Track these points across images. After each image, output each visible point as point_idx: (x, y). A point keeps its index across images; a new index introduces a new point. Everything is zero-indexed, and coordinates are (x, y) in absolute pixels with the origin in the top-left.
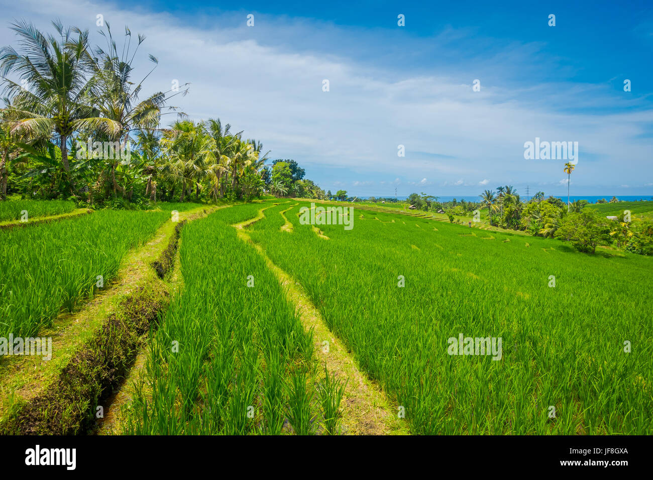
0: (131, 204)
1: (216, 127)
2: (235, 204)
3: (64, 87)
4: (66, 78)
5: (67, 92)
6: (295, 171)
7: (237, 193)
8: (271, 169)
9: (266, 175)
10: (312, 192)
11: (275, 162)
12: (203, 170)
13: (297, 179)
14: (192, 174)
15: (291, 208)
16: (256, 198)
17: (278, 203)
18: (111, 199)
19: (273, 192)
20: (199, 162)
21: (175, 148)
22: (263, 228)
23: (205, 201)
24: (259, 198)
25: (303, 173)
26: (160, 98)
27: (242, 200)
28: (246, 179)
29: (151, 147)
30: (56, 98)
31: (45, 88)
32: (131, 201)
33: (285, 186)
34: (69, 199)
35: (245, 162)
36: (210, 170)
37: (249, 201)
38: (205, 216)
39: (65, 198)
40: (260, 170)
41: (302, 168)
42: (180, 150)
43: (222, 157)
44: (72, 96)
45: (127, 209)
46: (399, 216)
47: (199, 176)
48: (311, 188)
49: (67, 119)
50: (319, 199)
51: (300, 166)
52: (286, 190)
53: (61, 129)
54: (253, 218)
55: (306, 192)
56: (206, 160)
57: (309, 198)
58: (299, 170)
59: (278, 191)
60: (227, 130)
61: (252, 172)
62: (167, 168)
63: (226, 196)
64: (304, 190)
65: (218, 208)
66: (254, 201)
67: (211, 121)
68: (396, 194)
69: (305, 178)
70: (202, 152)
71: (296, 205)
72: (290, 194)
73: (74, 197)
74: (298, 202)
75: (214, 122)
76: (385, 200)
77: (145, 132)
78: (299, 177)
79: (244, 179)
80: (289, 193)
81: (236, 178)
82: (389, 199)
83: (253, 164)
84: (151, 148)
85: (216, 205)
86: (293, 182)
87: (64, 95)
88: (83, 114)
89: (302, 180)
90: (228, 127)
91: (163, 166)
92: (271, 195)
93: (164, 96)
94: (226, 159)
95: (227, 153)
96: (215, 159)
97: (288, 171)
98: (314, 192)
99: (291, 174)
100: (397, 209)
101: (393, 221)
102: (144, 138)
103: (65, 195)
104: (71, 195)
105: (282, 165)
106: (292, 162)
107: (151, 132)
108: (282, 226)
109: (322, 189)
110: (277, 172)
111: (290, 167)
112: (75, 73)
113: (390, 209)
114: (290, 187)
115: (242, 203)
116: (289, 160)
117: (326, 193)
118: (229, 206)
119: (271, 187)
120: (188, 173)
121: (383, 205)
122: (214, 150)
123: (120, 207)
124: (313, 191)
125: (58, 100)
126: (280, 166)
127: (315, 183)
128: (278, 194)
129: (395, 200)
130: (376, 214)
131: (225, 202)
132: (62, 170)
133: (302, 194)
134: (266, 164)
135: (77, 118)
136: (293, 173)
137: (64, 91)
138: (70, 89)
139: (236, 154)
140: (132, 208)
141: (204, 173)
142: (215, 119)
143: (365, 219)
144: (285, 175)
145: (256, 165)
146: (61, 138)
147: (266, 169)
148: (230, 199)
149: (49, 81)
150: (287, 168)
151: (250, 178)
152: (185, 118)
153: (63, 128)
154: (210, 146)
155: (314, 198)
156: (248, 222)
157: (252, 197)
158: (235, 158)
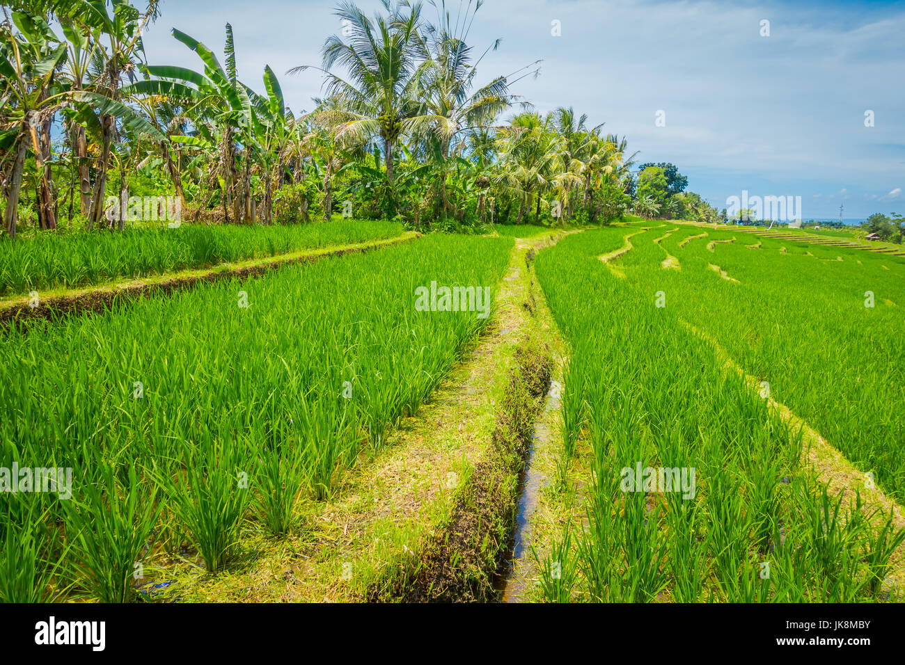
0: (463, 227)
1: (567, 119)
2: (587, 227)
3: (391, 79)
4: (393, 66)
5: (393, 85)
6: (674, 179)
7: (590, 212)
8: (636, 178)
9: (630, 187)
10: (697, 212)
11: (643, 168)
12: (549, 181)
13: (676, 192)
14: (534, 186)
15: (668, 235)
16: (617, 219)
17: (648, 228)
18: (441, 220)
19: (638, 211)
20: (544, 169)
21: (515, 152)
22: (636, 263)
23: (547, 224)
24: (621, 219)
25: (685, 183)
26: (500, 84)
27: (597, 223)
28: (605, 192)
29: (485, 151)
30: (381, 93)
31: (369, 81)
32: (462, 223)
33: (656, 203)
34: (394, 219)
35: (603, 168)
36: (558, 180)
37: (606, 224)
38: (553, 244)
39: (390, 219)
40: (623, 179)
41: (683, 175)
42: (521, 154)
43: (573, 162)
44: (399, 90)
45: (459, 232)
46: (849, 250)
47: (542, 188)
48: (696, 205)
49: (393, 119)
50: (708, 221)
51: (681, 172)
52: (657, 209)
53: (386, 132)
54: (618, 248)
55: (688, 212)
56: (553, 166)
57: (691, 220)
58: (679, 179)
59: (645, 210)
60: (581, 123)
61: (612, 182)
62: (505, 179)
63: (574, 217)
64: (684, 208)
65: (566, 233)
66: (612, 223)
67: (560, 110)
68: (841, 215)
69: (687, 190)
70: (548, 156)
71: (676, 230)
72: (664, 214)
73: (399, 216)
74: (678, 226)
75: (564, 112)
76: (820, 224)
77: (477, 131)
78: (678, 189)
79: (601, 192)
80: (661, 214)
81: (590, 192)
82: (828, 223)
83: (614, 172)
84: (485, 153)
85: (563, 228)
86: (668, 196)
87: (390, 89)
88: (410, 111)
89: (681, 194)
90: (583, 119)
91: (499, 177)
92: (635, 216)
93: (505, 81)
94: (579, 165)
95: (580, 156)
96: (562, 165)
97: (663, 180)
98: (700, 211)
99: (666, 184)
100: (844, 240)
101: (839, 259)
102: (477, 140)
103: (389, 214)
104: (396, 215)
105: (654, 170)
106: (670, 166)
107: (485, 131)
108: (663, 260)
109: (713, 206)
110: (645, 181)
111: (666, 174)
112: (404, 60)
113: (831, 239)
114: (664, 204)
115: (596, 227)
116: (664, 164)
117: (720, 213)
118: (580, 231)
119: (636, 203)
120: (527, 186)
121: (817, 232)
122: (562, 153)
123: (452, 229)
124: (698, 209)
125: (384, 96)
126: (650, 172)
127: (703, 198)
128: (646, 214)
129: (839, 225)
130: (807, 247)
131: (573, 225)
132: (387, 183)
133: (681, 213)
134: (631, 169)
135: (405, 117)
136: (669, 182)
137: (390, 84)
138: (396, 79)
139: (591, 156)
140: (465, 232)
141: (550, 186)
142: (567, 108)
143: (790, 254)
144: (658, 187)
145: (618, 172)
146: (386, 144)
147: (630, 178)
148: (580, 221)
149: (373, 72)
150: (662, 176)
151: (610, 192)
152: (530, 108)
153: (388, 130)
154: (558, 148)
155: (700, 220)
156: (614, 254)
157: (611, 218)
158: (590, 163)
